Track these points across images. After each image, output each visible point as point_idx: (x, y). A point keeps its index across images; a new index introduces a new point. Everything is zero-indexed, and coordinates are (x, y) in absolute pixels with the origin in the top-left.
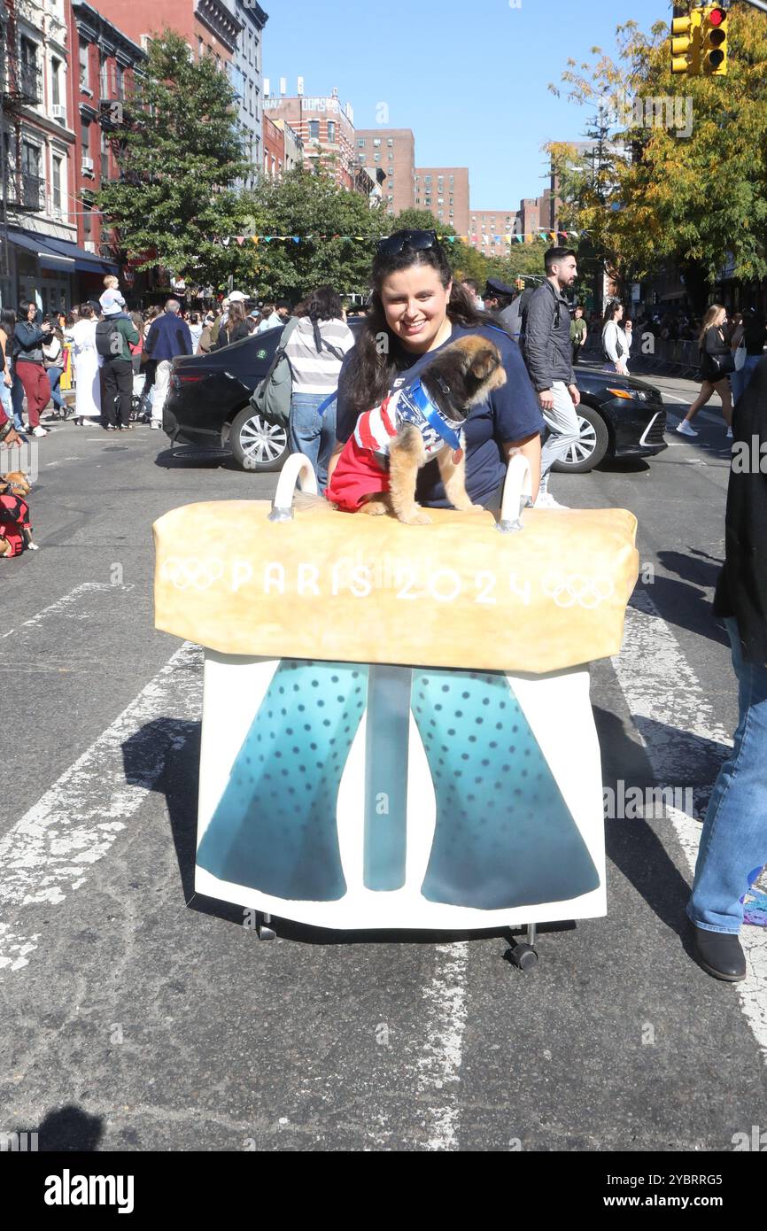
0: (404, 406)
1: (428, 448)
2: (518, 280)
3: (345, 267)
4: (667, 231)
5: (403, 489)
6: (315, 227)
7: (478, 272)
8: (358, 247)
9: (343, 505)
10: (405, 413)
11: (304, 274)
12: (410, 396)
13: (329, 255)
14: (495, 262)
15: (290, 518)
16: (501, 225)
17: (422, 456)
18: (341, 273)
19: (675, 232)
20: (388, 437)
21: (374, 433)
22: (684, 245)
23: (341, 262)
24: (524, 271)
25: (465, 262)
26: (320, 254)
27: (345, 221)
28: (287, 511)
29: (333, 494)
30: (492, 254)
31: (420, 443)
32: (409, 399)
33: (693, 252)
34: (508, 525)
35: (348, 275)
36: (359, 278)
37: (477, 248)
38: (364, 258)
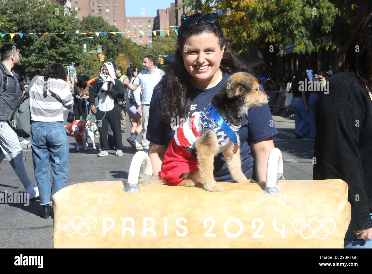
0: (204, 119)
1: (220, 143)
2: (159, 58)
3: (52, 52)
4: (254, 26)
5: (206, 169)
6: (33, 27)
7: (133, 54)
8: (60, 39)
9: (170, 181)
10: (205, 123)
11: (27, 56)
12: (208, 113)
13: (43, 44)
14: (144, 48)
15: (137, 190)
16: (146, 26)
17: (216, 148)
18: (50, 56)
19: (258, 26)
20: (195, 137)
21: (186, 136)
22: (264, 34)
23: (50, 49)
24: (163, 53)
25: (125, 48)
26: (37, 44)
27: (51, 23)
28: (135, 186)
29: (163, 174)
30: (141, 43)
31: (215, 140)
32: (207, 115)
33: (269, 38)
34: (270, 190)
35: (54, 57)
36: (61, 59)
37: (132, 40)
38: (64, 46)
